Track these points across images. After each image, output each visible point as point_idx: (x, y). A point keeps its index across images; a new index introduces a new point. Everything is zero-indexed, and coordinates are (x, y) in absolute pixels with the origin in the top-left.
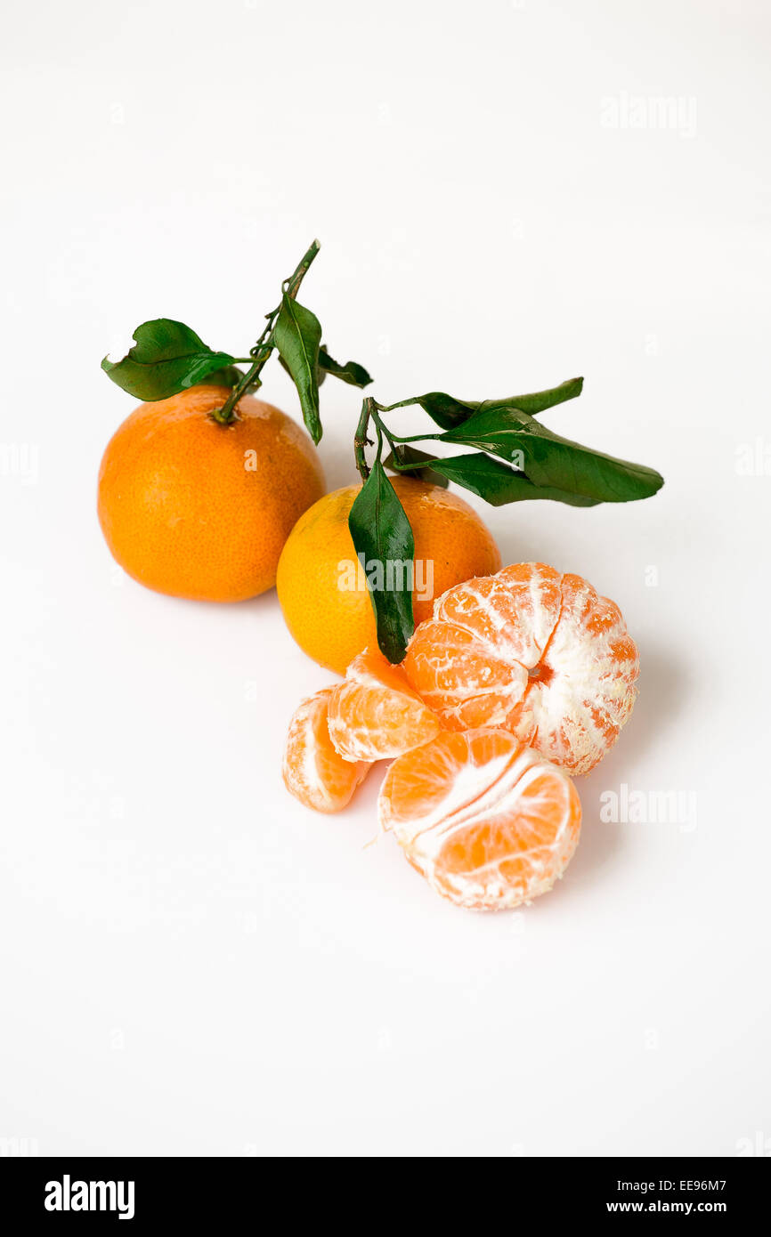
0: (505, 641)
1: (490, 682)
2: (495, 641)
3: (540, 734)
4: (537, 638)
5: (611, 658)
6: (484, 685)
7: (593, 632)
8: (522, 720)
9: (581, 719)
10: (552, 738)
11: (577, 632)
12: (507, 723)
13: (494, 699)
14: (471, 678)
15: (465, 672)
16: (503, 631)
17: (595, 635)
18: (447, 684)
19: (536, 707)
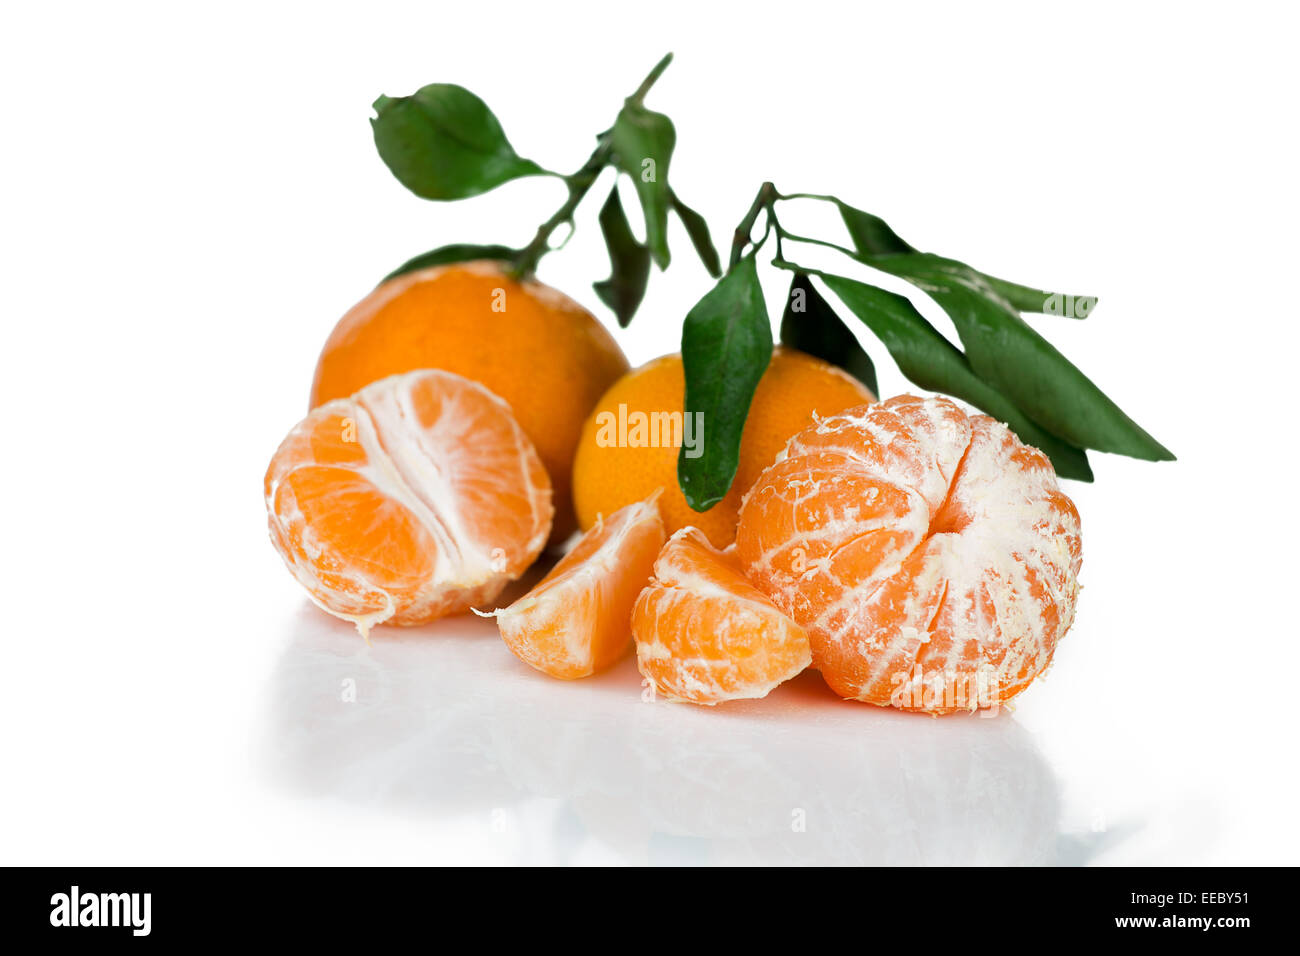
0: (896, 460)
1: (877, 509)
2: (881, 460)
3: (950, 595)
4: (941, 460)
5: (1049, 504)
6: (867, 514)
7: (1021, 465)
8: (925, 567)
9: (1011, 576)
10: (970, 601)
11: (999, 461)
12: (902, 573)
13: (883, 536)
14: (848, 504)
15: (840, 497)
16: (891, 447)
17: (1023, 468)
18: (811, 519)
19: (944, 551)
